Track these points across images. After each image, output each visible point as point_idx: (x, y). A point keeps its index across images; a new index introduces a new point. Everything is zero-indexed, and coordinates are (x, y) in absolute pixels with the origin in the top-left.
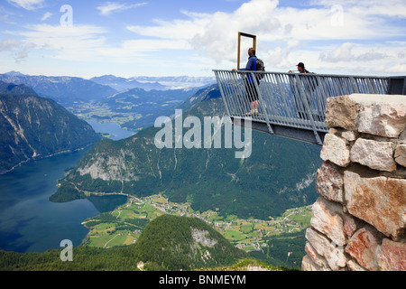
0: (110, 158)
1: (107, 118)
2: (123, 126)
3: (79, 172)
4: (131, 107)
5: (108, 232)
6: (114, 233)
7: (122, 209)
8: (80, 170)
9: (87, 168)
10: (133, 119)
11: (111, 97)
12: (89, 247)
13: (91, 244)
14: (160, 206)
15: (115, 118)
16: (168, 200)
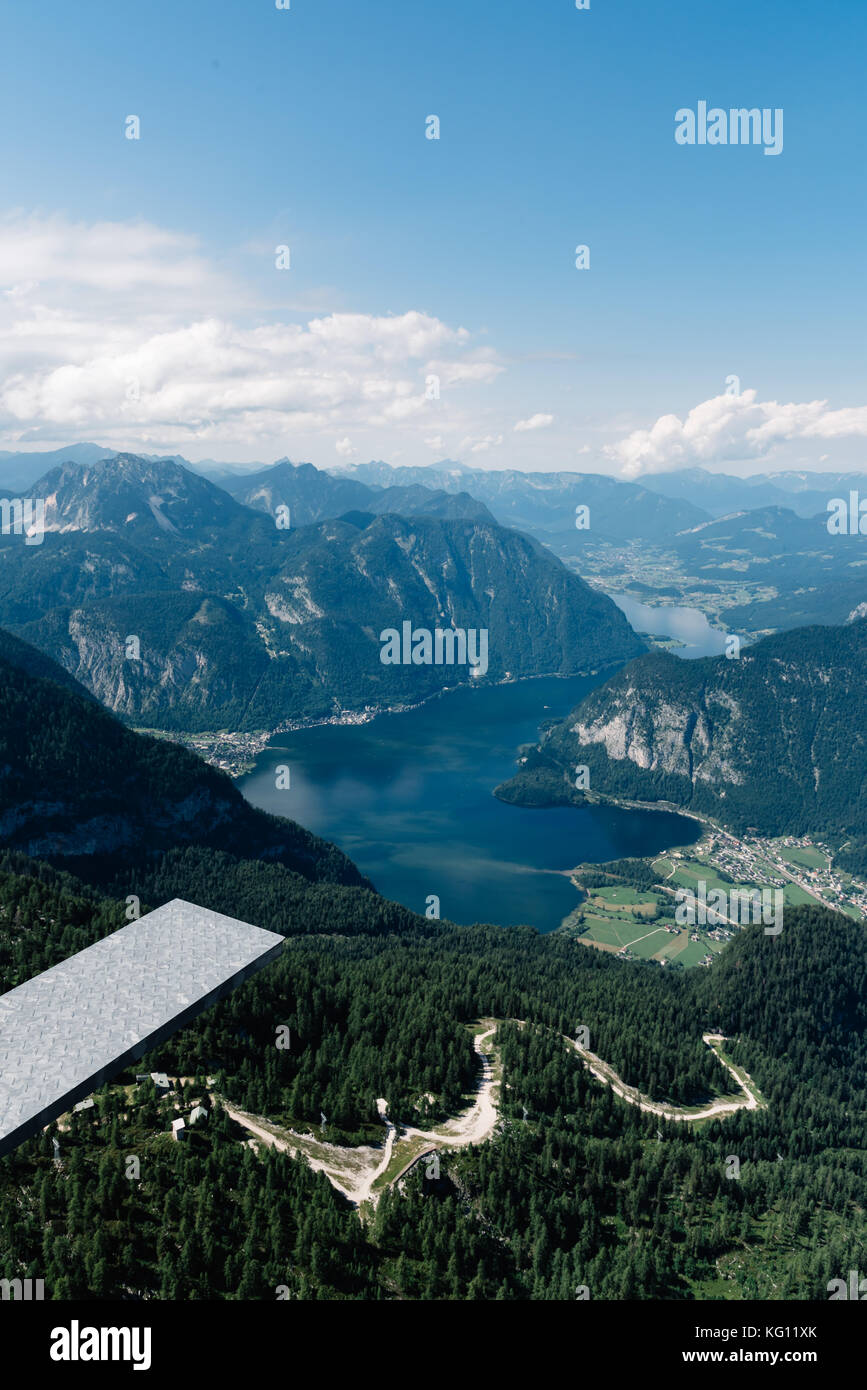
0: (666, 708)
1: (671, 592)
2: (714, 619)
3: (576, 735)
4: (746, 566)
5: (635, 916)
6: (652, 921)
7: (682, 859)
8: (581, 729)
9: (599, 727)
10: (747, 600)
11: (688, 531)
12: (578, 945)
13: (585, 937)
14: (805, 876)
15: (695, 594)
16: (834, 864)
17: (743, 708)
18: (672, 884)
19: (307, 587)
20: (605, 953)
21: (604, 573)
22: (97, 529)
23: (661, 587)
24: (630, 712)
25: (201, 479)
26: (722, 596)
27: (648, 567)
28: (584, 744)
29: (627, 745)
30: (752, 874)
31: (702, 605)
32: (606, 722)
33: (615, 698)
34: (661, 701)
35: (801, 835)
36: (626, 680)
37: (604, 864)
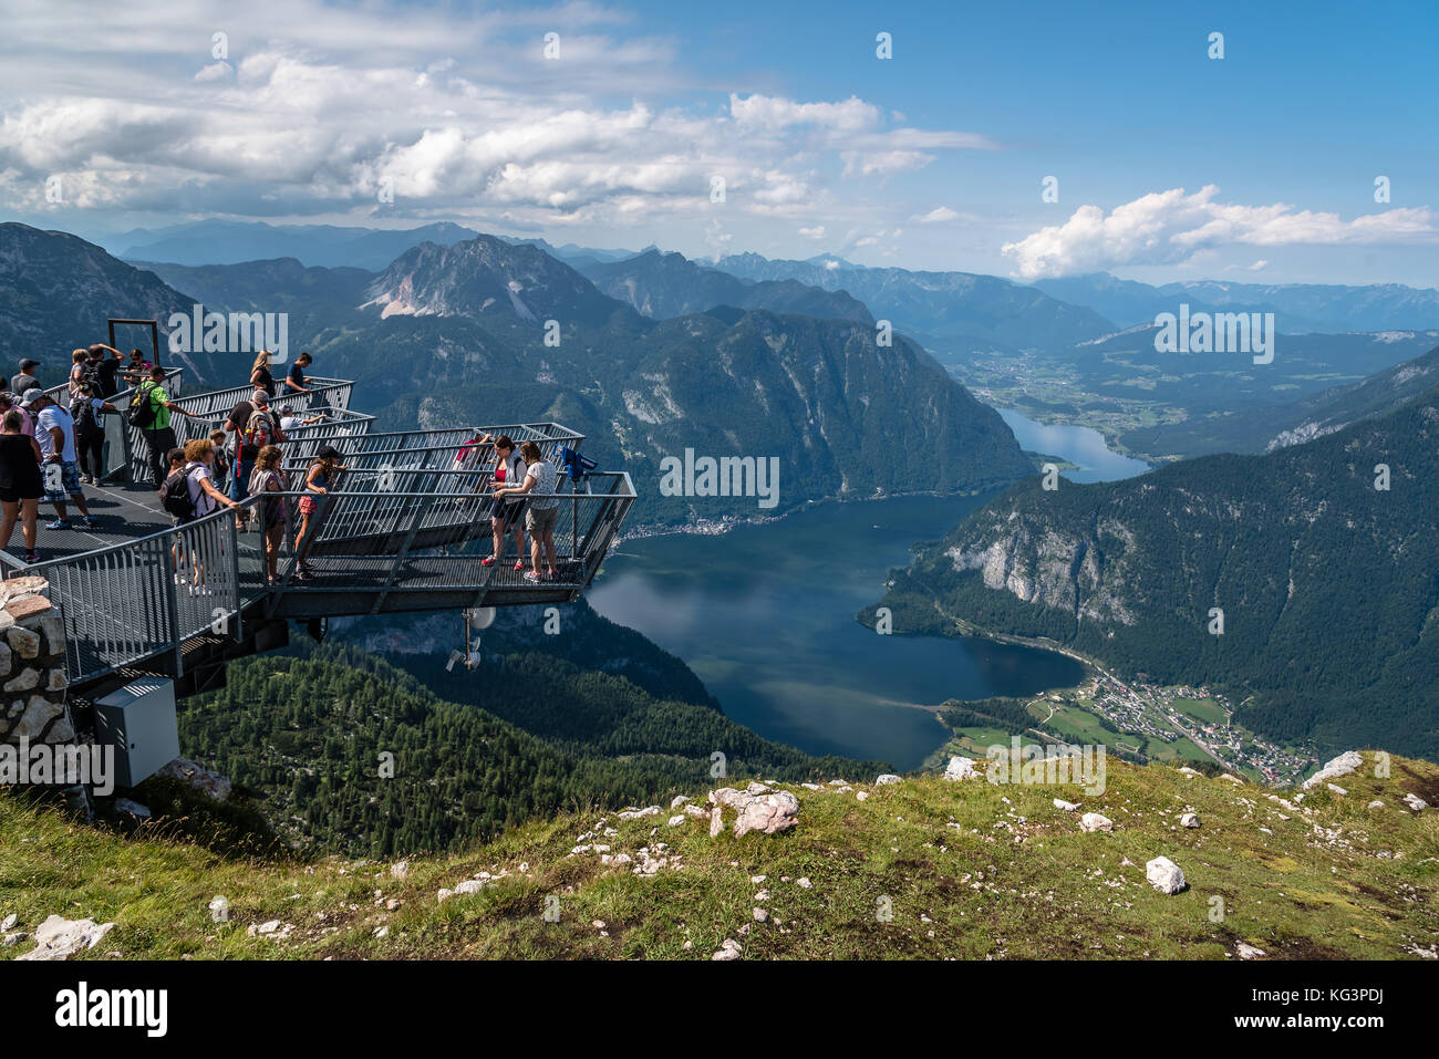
0: (1052, 536)
1: (1066, 408)
2: (1113, 441)
3: (951, 559)
4: (1154, 384)
7: (1061, 702)
8: (956, 553)
10: (1153, 422)
11: (1089, 343)
14: (1199, 731)
15: (1093, 413)
16: (1234, 720)
17: (1139, 540)
18: (1049, 730)
19: (667, 385)
21: (992, 385)
22: (453, 313)
23: (1055, 403)
24: (1011, 539)
25: (563, 265)
26: (1124, 416)
27: (1043, 380)
29: (1007, 574)
30: (1140, 724)
31: (1101, 425)
33: (996, 522)
34: (1047, 528)
35: (1197, 686)
36: (1009, 503)
37: (975, 702)
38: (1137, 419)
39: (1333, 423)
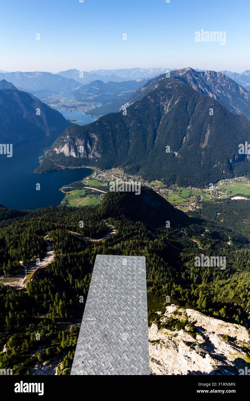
0: (78, 140)
1: (74, 107)
2: (87, 113)
3: (55, 151)
4: (93, 98)
5: (80, 196)
6: (85, 196)
7: (89, 179)
8: (56, 149)
9: (61, 148)
10: (94, 107)
11: (76, 88)
12: (66, 207)
13: (68, 205)
14: (118, 177)
15: (81, 107)
16: (124, 173)
17: (98, 137)
18: (88, 186)
20: (74, 207)
21: (54, 103)
23: (71, 106)
24: (69, 143)
26: (88, 107)
27: (67, 100)
28: (58, 154)
29: (70, 152)
30: (106, 179)
31: (83, 110)
32: (63, 146)
33: (64, 139)
34: (77, 138)
35: (116, 167)
36: (66, 134)
37: (69, 185)
38: (91, 107)
39: (131, 102)
